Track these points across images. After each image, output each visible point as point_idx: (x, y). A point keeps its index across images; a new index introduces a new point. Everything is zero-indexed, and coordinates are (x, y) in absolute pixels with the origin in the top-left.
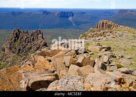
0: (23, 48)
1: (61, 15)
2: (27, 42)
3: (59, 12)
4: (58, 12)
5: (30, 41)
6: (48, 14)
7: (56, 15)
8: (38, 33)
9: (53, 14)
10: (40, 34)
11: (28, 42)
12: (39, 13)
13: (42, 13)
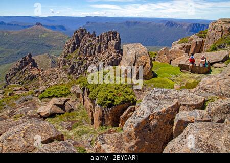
0: (79, 66)
1: (193, 28)
2: (88, 54)
3: (190, 24)
4: (188, 24)
5: (94, 54)
6: (173, 26)
7: (185, 27)
8: (110, 37)
9: (181, 26)
10: (113, 39)
11: (90, 55)
12: (161, 24)
13: (165, 24)
